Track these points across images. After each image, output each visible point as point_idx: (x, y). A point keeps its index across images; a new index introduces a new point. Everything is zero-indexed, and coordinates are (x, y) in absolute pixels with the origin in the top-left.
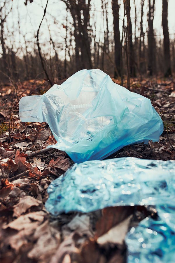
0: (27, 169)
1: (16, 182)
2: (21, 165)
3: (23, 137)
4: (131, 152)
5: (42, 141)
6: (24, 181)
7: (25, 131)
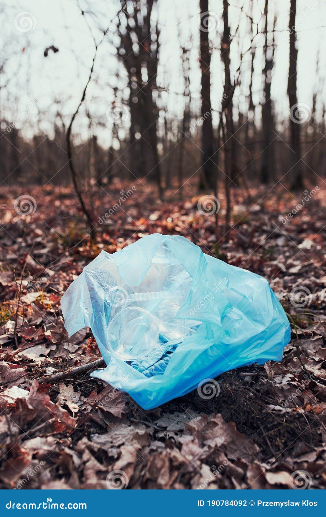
0: (51, 416)
1: (32, 444)
2: (40, 407)
3: (39, 336)
4: (234, 387)
5: (75, 346)
6: (46, 443)
7: (42, 322)
